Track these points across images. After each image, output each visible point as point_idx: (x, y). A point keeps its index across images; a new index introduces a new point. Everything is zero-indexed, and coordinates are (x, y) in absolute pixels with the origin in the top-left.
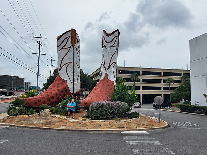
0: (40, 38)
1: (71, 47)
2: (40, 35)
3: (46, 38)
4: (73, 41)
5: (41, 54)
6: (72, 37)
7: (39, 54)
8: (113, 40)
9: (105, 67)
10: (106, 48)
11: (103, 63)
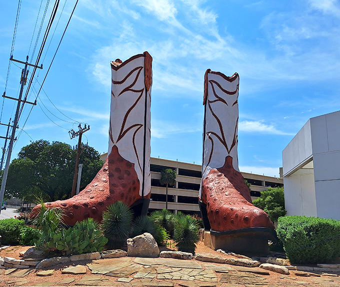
0: (26, 64)
4: (148, 79)
6: (146, 70)
7: (20, 101)
8: (237, 90)
9: (224, 143)
10: (226, 103)
11: (215, 134)
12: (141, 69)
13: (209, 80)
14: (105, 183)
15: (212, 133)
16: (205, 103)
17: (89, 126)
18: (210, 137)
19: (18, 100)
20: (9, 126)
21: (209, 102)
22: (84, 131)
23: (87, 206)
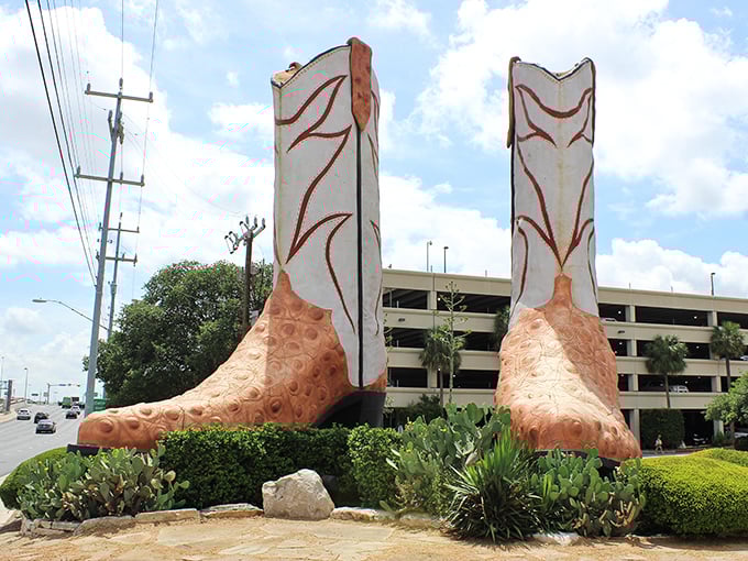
0: (119, 97)
1: (347, 132)
2: (121, 81)
3: (150, 100)
4: (361, 101)
5: (121, 181)
6: (355, 81)
7: (110, 181)
8: (580, 104)
9: (551, 243)
10: (552, 141)
11: (531, 221)
12: (342, 81)
13: (515, 85)
14: (252, 361)
15: (526, 219)
16: (511, 142)
17: (263, 220)
18: (520, 230)
19: (106, 179)
20: (119, 230)
21: (520, 139)
22: (258, 233)
23: (200, 414)
